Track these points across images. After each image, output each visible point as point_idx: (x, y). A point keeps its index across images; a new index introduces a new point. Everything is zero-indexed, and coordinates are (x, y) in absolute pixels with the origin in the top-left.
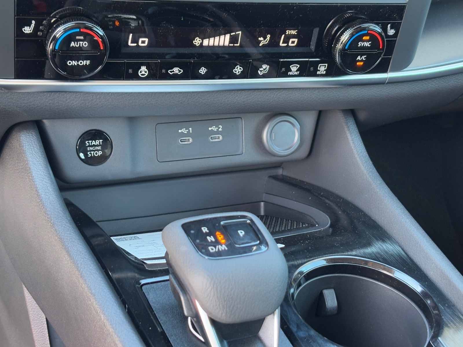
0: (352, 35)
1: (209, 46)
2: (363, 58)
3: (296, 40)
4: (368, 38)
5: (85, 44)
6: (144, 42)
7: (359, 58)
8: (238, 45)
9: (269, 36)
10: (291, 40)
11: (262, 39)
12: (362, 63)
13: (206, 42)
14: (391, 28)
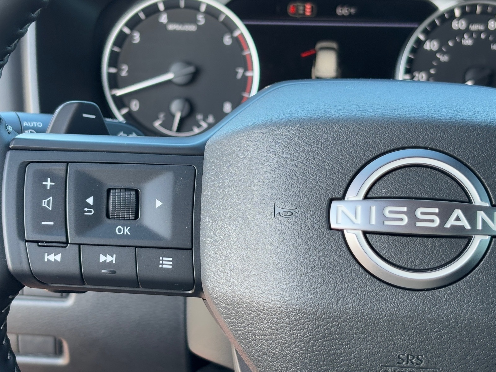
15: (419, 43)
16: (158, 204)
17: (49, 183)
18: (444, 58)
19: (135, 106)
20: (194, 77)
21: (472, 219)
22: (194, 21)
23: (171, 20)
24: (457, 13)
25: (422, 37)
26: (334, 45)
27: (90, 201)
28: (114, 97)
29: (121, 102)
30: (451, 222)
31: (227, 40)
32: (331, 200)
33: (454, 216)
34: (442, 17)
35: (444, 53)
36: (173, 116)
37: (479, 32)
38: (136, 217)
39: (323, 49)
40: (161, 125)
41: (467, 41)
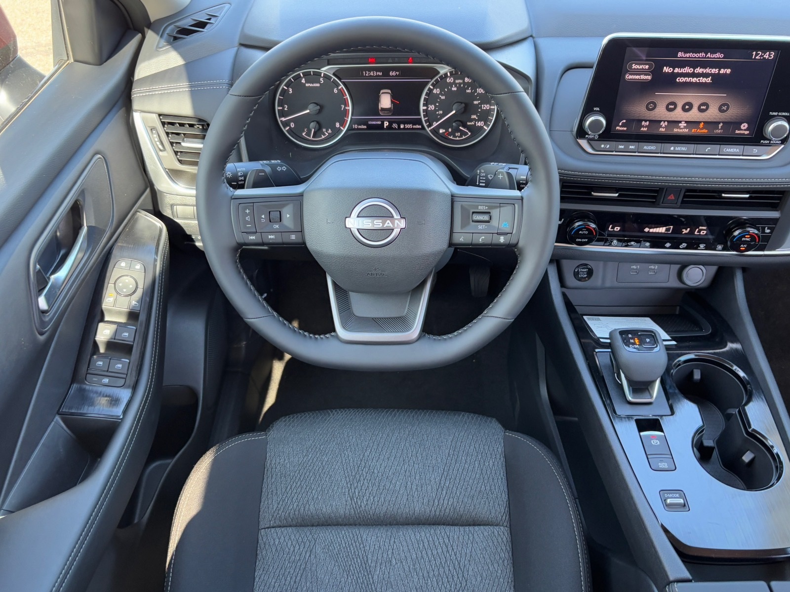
0: (739, 234)
1: (653, 233)
2: (745, 246)
3: (705, 232)
4: (749, 236)
5: (587, 232)
6: (617, 229)
7: (742, 246)
8: (670, 232)
9: (688, 229)
10: (702, 232)
11: (684, 230)
12: (744, 249)
13: (651, 230)
14: (768, 229)
15: (430, 90)
16: (288, 216)
17: (247, 211)
18: (443, 98)
19: (292, 125)
20: (320, 111)
21: (393, 223)
22: (319, 82)
23: (307, 82)
24: (449, 74)
25: (432, 87)
26: (389, 91)
27: (263, 216)
28: (281, 121)
29: (286, 124)
30: (386, 225)
31: (335, 91)
32: (346, 217)
33: (387, 223)
34: (441, 77)
35: (442, 95)
36: (311, 130)
37: (460, 84)
38: (281, 221)
39: (382, 93)
40: (305, 134)
41: (454, 89)
